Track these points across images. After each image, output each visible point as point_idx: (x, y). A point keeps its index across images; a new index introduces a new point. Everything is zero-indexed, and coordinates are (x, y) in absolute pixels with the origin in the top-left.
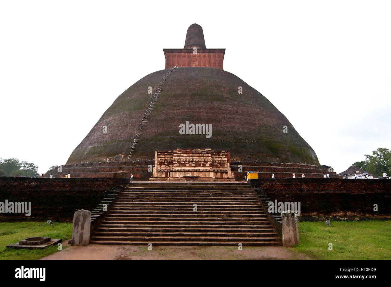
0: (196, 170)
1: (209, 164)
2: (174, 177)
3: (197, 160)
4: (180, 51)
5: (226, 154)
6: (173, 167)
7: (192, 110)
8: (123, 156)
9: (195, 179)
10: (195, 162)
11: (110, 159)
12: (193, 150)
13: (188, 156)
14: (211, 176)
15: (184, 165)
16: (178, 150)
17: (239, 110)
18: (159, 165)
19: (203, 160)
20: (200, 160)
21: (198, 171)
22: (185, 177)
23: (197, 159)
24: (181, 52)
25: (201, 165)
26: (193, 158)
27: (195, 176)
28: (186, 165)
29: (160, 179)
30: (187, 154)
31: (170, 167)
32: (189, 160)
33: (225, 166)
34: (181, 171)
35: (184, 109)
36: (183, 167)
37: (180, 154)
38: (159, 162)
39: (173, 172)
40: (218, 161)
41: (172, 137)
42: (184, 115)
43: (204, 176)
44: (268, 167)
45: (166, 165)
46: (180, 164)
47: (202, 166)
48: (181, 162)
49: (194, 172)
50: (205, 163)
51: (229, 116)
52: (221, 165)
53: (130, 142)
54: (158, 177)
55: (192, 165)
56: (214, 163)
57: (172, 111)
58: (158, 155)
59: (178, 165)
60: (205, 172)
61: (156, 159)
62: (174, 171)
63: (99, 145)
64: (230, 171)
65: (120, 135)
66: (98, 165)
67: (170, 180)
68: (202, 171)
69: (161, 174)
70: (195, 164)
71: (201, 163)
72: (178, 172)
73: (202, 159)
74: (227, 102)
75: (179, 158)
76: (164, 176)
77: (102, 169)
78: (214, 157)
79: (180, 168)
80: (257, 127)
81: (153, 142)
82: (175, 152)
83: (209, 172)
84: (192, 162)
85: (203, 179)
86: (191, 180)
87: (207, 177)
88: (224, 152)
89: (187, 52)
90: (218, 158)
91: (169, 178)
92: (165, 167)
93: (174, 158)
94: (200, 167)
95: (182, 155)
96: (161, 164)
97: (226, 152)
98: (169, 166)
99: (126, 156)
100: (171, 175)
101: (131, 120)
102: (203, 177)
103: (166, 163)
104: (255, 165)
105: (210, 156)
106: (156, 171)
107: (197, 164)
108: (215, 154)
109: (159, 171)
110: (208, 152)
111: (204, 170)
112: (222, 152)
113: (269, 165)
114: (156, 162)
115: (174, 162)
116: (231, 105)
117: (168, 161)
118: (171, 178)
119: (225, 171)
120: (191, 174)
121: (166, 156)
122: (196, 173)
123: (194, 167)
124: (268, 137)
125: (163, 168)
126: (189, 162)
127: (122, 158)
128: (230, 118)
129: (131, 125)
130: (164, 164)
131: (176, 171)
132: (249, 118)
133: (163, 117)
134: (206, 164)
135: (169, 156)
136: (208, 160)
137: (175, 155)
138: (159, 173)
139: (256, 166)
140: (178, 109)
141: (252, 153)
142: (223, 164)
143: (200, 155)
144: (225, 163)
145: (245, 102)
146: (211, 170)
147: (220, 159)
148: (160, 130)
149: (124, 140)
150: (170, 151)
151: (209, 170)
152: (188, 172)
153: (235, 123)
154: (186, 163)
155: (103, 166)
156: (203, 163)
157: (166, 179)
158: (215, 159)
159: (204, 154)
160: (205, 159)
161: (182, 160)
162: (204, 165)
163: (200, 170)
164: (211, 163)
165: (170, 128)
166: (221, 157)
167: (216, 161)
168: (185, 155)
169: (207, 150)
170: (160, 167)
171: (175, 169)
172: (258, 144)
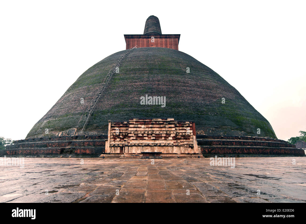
0: (157, 144)
1: (172, 137)
2: (130, 153)
3: (157, 133)
4: (139, 36)
5: (191, 125)
6: (129, 141)
7: (151, 83)
8: (76, 129)
9: (155, 155)
10: (155, 134)
11: (63, 133)
12: (153, 120)
13: (147, 128)
14: (174, 152)
15: (142, 138)
16: (135, 120)
17: (198, 83)
18: (112, 138)
19: (165, 132)
20: (161, 132)
21: (160, 146)
22: (143, 153)
23: (158, 131)
24: (140, 38)
25: (163, 138)
26: (153, 129)
27: (156, 151)
28: (145, 138)
29: (113, 155)
30: (146, 125)
31: (125, 141)
32: (148, 132)
33: (191, 139)
34: (138, 146)
35: (142, 81)
36: (141, 141)
37: (138, 124)
38: (113, 135)
39: (128, 146)
40: (182, 134)
41: (129, 108)
42: (143, 88)
43: (167, 151)
44: (236, 140)
45: (120, 138)
46: (138, 137)
47: (164, 140)
48: (138, 134)
49: (155, 147)
50: (168, 135)
51: (189, 89)
52: (186, 139)
53: (84, 115)
54: (111, 153)
55: (152, 138)
56: (178, 135)
57: (130, 84)
58: (112, 127)
59: (135, 138)
60: (168, 146)
61: (109, 132)
62: (130, 146)
63: (54, 119)
64: (197, 146)
65: (76, 108)
66: (48, 140)
67: (124, 156)
68: (164, 146)
69: (115, 149)
70: (155, 137)
71: (163, 135)
72: (134, 147)
73: (163, 131)
74: (186, 76)
75: (136, 131)
76: (118, 151)
77: (50, 144)
78: (177, 128)
79: (137, 142)
80: (218, 100)
81: (109, 114)
82: (131, 122)
83: (173, 146)
84: (151, 134)
85: (166, 155)
86: (151, 157)
87: (170, 152)
88: (189, 123)
89: (145, 38)
90: (182, 130)
91: (123, 154)
92: (120, 141)
93: (130, 129)
94: (161, 141)
95: (139, 126)
96: (115, 137)
97: (191, 123)
98: (125, 139)
99: (79, 129)
100: (126, 151)
101: (88, 94)
102: (165, 152)
103: (121, 137)
104: (222, 138)
105: (173, 127)
106: (109, 145)
107: (158, 137)
108: (178, 125)
109: (112, 145)
110: (171, 122)
111: (167, 144)
112: (186, 123)
113: (236, 139)
114: (109, 135)
115: (130, 135)
116: (190, 78)
117: (124, 134)
118: (127, 154)
119: (191, 145)
120: (151, 149)
121: (121, 128)
122: (156, 147)
123: (154, 141)
124: (230, 109)
125: (118, 142)
126: (148, 134)
127: (74, 132)
128: (190, 90)
129: (87, 98)
130: (118, 138)
131: (132, 146)
132: (209, 91)
133: (121, 89)
134: (168, 137)
135: (124, 129)
136: (171, 132)
137: (131, 126)
138: (112, 148)
139: (223, 140)
140: (136, 82)
141: (216, 125)
142: (188, 137)
143: (162, 126)
144: (190, 136)
145: (203, 77)
146: (174, 144)
147: (184, 131)
148: (117, 102)
149: (79, 113)
150: (125, 123)
151: (172, 144)
152: (147, 147)
153: (195, 95)
154: (145, 135)
155: (53, 141)
156: (165, 135)
157: (120, 155)
158: (178, 131)
159: (166, 124)
160: (167, 131)
161: (139, 132)
162: (166, 138)
163: (162, 144)
164: (174, 135)
165: (127, 100)
166: (185, 128)
167: (179, 134)
168: (143, 126)
169: (169, 120)
170: (114, 141)
171: (131, 142)
172: (221, 116)
